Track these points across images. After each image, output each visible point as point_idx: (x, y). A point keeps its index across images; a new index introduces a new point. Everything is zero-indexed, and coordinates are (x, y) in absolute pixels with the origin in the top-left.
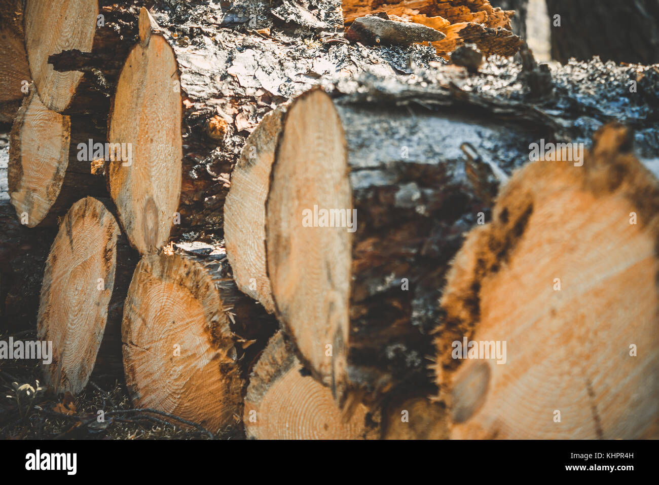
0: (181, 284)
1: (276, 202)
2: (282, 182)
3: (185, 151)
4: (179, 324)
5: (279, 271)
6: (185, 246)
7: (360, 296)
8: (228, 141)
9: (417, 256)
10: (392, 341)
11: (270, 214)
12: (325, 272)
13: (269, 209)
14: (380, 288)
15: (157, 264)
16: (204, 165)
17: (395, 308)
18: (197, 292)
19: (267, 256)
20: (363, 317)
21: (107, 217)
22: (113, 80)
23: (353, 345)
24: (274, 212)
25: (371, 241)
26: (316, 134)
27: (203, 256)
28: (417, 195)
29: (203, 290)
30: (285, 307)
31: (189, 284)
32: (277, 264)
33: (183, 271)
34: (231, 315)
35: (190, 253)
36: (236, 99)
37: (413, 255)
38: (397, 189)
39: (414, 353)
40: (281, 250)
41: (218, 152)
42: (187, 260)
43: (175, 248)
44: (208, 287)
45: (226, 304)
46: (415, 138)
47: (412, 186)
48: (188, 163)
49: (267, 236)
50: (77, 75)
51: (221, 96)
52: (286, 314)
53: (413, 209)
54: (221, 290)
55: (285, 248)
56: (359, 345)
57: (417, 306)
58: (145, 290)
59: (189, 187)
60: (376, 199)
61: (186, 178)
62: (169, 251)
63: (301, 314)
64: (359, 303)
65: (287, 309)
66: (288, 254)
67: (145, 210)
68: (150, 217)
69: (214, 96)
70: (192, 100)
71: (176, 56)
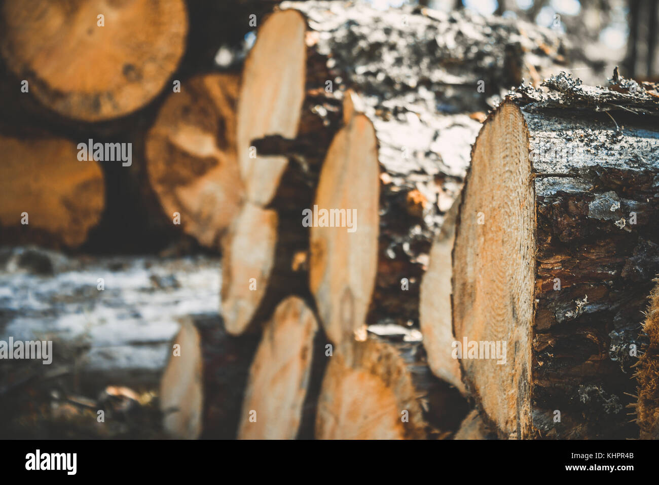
0: (373, 372)
1: (462, 247)
2: (468, 222)
3: (382, 229)
4: (371, 417)
5: (465, 324)
6: (379, 330)
7: (546, 324)
8: (429, 220)
9: (616, 278)
10: (587, 381)
11: (456, 263)
12: (510, 309)
13: (455, 257)
14: (569, 314)
15: (350, 352)
16: (401, 245)
17: (590, 340)
18: (388, 380)
19: (453, 313)
20: (549, 349)
21: (307, 314)
22: (317, 169)
23: (536, 382)
24: (460, 259)
25: (559, 258)
26: (503, 155)
27: (397, 339)
28: (616, 206)
29: (394, 376)
30: (470, 364)
31: (381, 370)
32: (462, 317)
33: (374, 356)
34: (424, 402)
35: (383, 337)
36: (440, 178)
37: (612, 278)
38: (593, 199)
39: (614, 397)
40: (466, 299)
41: (417, 230)
42: (380, 344)
43: (369, 333)
44: (399, 372)
45: (418, 389)
46: (617, 147)
47: (610, 195)
48: (384, 241)
49: (453, 289)
50: (279, 163)
51: (422, 172)
52: (471, 372)
53: (612, 222)
54: (414, 375)
55: (470, 295)
56: (544, 384)
57: (618, 338)
58: (338, 383)
59: (385, 268)
60: (564, 206)
61: (382, 257)
62: (361, 336)
63: (486, 368)
64: (544, 331)
65: (471, 366)
66: (473, 301)
67: (342, 301)
68: (347, 307)
69: (416, 172)
70: (391, 175)
71: (375, 131)
